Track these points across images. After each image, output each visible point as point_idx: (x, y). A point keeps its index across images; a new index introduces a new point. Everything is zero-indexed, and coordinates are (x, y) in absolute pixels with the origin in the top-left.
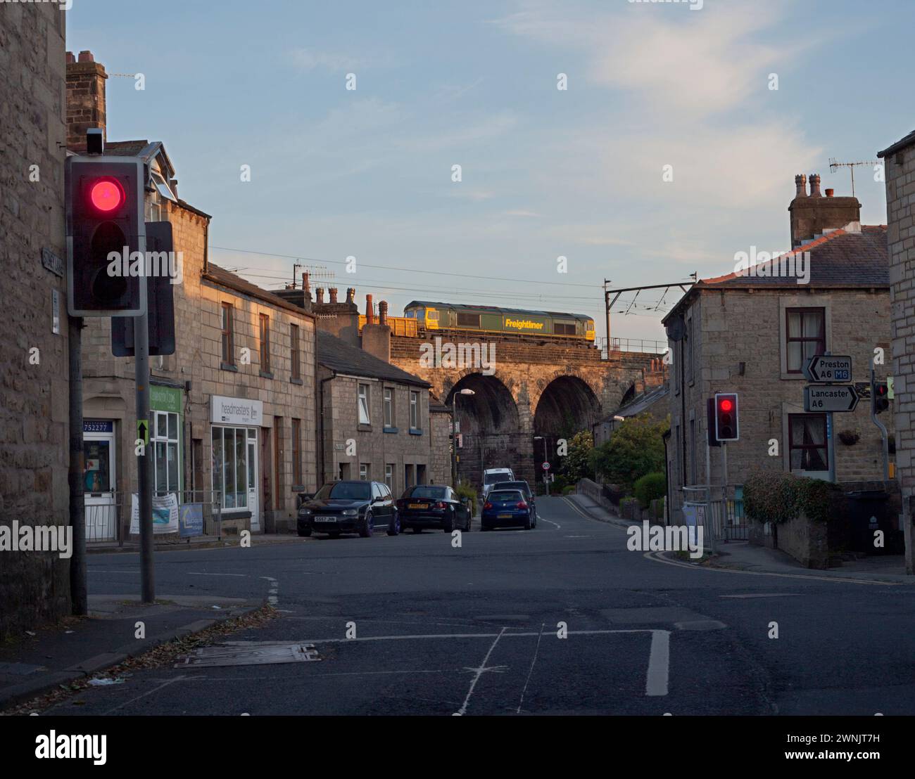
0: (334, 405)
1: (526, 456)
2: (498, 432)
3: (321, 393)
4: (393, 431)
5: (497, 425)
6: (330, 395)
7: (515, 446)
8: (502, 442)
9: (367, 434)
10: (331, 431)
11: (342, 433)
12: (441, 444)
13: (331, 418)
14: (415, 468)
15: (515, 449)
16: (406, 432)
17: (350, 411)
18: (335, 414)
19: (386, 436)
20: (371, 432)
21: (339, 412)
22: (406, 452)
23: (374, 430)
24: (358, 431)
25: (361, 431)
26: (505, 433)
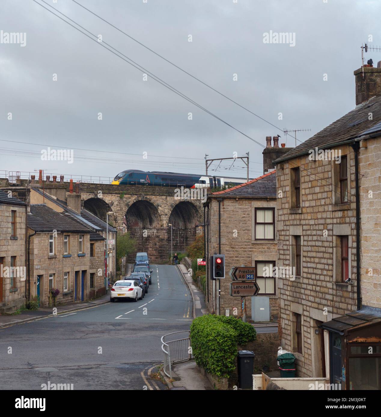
0: (34, 247)
1: (164, 240)
2: (151, 228)
3: (29, 241)
4: (69, 256)
5: (151, 224)
6: (33, 243)
7: (159, 234)
8: (153, 232)
9: (53, 259)
10: (33, 260)
11: (39, 261)
12: (99, 255)
13: (33, 254)
14: (81, 272)
15: (159, 236)
16: (76, 255)
17: (44, 249)
18: (36, 252)
19: (64, 259)
20: (56, 258)
21: (38, 251)
22: (76, 265)
23: (58, 257)
24: (49, 258)
25: (50, 258)
26: (154, 228)
